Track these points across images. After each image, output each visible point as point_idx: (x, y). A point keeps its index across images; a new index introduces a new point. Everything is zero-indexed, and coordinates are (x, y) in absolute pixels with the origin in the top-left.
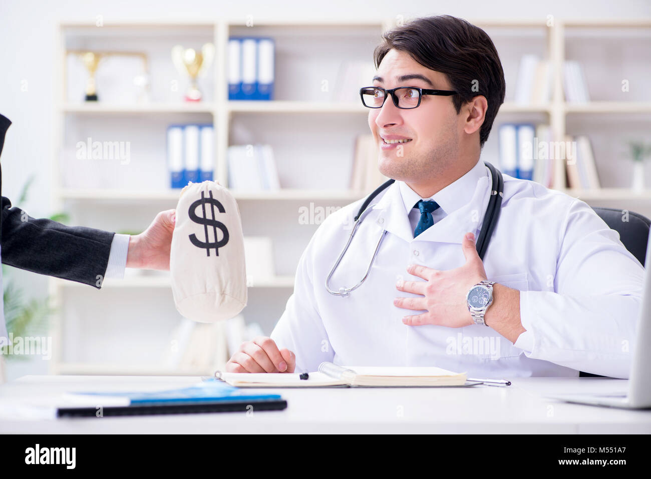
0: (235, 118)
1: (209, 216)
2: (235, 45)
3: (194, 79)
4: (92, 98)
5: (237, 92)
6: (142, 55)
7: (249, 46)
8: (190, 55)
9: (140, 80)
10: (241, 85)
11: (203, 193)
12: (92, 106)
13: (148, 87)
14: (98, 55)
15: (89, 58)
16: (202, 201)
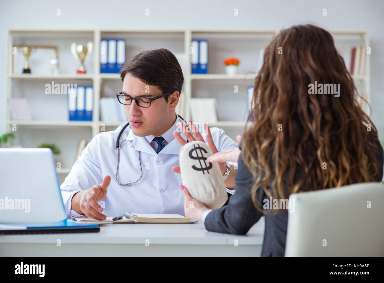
0: (104, 82)
1: (200, 155)
2: (104, 44)
3: (82, 62)
4: (27, 71)
5: (105, 68)
6: (55, 48)
7: (112, 44)
8: (80, 48)
9: (54, 62)
10: (108, 64)
11: (194, 145)
12: (27, 76)
13: (58, 65)
14: (30, 48)
15: (25, 49)
16: (195, 149)
